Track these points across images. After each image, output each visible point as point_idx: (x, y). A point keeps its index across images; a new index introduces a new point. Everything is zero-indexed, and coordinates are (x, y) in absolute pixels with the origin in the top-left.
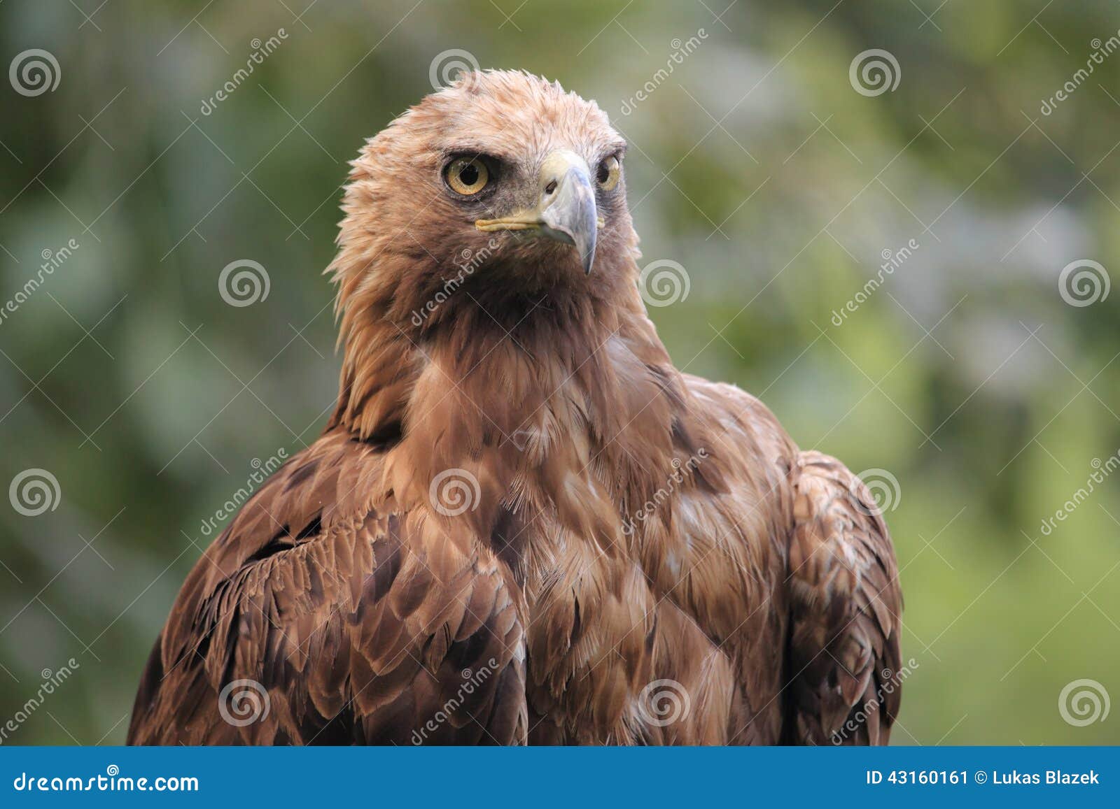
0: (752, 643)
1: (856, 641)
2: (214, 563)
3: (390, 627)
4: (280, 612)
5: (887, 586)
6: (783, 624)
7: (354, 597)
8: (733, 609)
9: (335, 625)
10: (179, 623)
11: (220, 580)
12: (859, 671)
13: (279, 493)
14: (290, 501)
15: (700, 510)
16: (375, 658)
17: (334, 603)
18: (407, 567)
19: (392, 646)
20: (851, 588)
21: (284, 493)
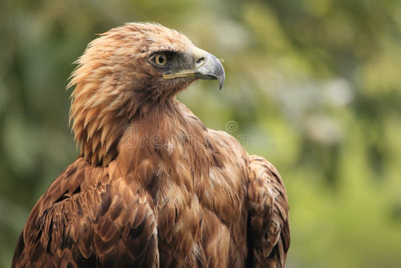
0: (236, 221)
1: (274, 223)
2: (42, 204)
3: (108, 224)
4: (67, 221)
5: (284, 202)
6: (246, 215)
7: (95, 214)
8: (229, 210)
9: (88, 225)
10: (30, 227)
11: (44, 210)
12: (276, 233)
13: (64, 179)
14: (68, 182)
15: (216, 174)
16: (103, 236)
17: (87, 216)
18: (114, 202)
19: (110, 231)
20: (271, 203)
21: (65, 179)
